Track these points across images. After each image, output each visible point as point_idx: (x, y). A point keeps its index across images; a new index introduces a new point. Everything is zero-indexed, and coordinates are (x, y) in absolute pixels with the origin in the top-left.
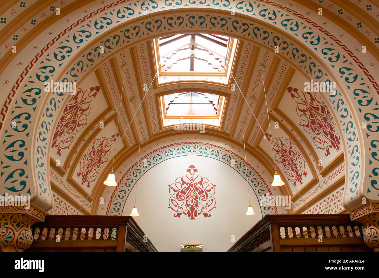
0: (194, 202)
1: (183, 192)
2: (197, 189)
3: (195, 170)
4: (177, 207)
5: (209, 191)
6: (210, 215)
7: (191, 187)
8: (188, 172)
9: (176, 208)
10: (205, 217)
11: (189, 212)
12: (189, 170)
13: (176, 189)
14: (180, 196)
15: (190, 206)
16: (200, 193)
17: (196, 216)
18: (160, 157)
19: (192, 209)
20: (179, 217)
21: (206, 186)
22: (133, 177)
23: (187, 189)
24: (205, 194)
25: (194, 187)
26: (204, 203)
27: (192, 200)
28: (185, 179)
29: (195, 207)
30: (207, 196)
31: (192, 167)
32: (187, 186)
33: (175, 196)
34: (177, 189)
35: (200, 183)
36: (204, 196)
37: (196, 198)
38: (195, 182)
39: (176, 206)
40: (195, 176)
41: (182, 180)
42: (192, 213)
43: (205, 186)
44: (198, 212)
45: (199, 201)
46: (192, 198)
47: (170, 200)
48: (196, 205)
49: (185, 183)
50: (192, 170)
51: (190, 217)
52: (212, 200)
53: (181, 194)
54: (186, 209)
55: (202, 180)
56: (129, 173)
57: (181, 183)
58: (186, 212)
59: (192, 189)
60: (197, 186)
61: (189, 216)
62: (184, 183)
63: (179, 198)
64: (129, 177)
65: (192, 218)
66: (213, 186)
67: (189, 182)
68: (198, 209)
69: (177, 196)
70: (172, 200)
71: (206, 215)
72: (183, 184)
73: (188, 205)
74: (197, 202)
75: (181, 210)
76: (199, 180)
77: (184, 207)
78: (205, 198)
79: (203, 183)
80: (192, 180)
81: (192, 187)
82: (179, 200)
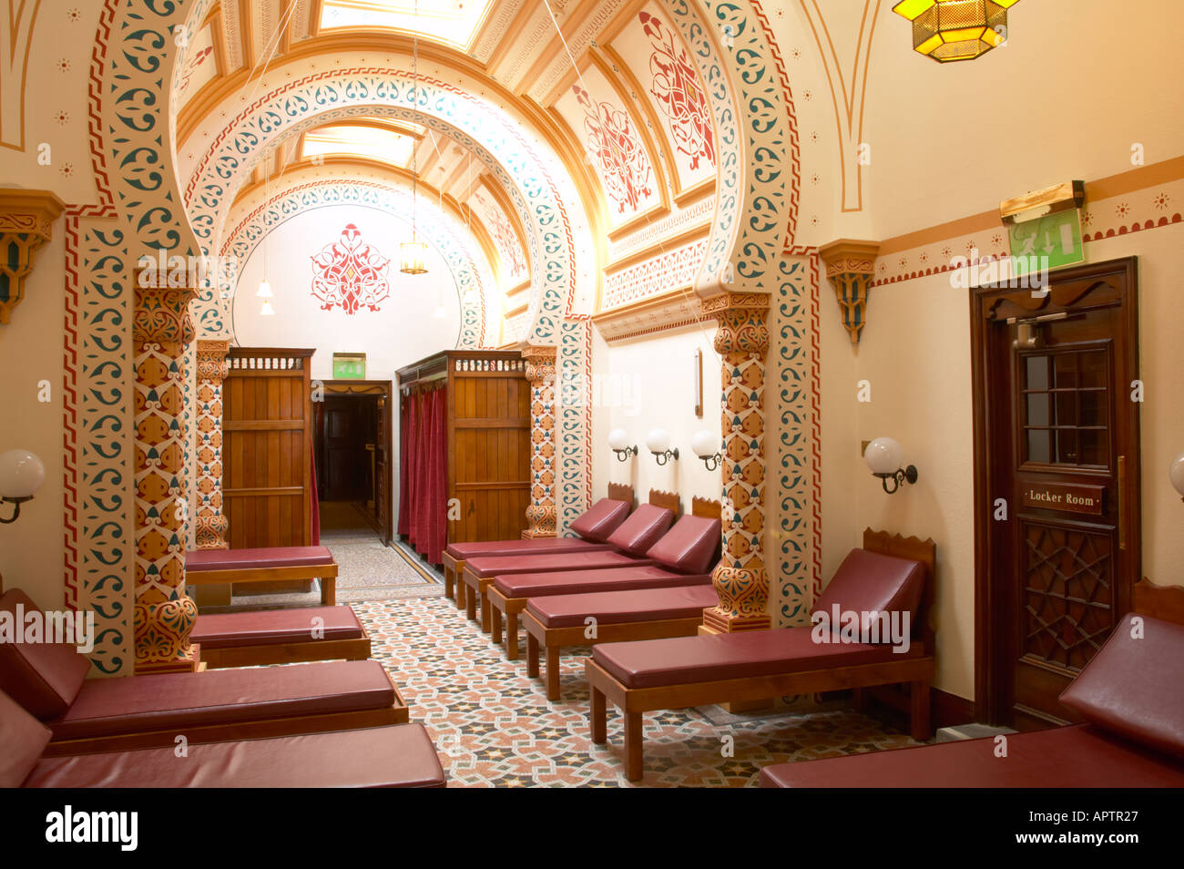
0: (353, 286)
1: (335, 270)
2: (359, 266)
3: (357, 233)
4: (326, 295)
5: (379, 269)
6: (379, 309)
7: (349, 262)
8: (345, 236)
9: (323, 296)
10: (372, 310)
11: (345, 303)
12: (345, 233)
13: (323, 263)
14: (331, 277)
15: (347, 294)
16: (365, 272)
17: (356, 308)
18: (294, 206)
19: (351, 297)
20: (329, 309)
21: (373, 262)
22: (247, 241)
23: (343, 265)
24: (371, 274)
25: (353, 262)
26: (370, 289)
27: (351, 284)
28: (340, 248)
29: (355, 295)
30: (375, 277)
31: (351, 226)
32: (342, 260)
33: (322, 275)
34: (326, 264)
35: (365, 255)
36: (370, 278)
37: (358, 280)
38: (355, 253)
39: (324, 292)
40: (355, 244)
41: (334, 250)
42: (351, 304)
43: (373, 260)
44: (360, 303)
45: (362, 285)
46: (351, 281)
47: (315, 284)
48: (358, 292)
49: (339, 254)
50: (351, 232)
51: (348, 311)
52: (384, 285)
53: (331, 272)
54: (341, 298)
55: (368, 251)
56: (239, 233)
57: (333, 253)
58: (341, 303)
59: (351, 265)
60: (360, 261)
61: (345, 308)
62: (337, 254)
63: (329, 280)
64: (241, 240)
65: (351, 312)
66: (385, 262)
67: (347, 253)
68: (360, 299)
69: (326, 276)
70: (317, 282)
71: (373, 308)
72: (336, 256)
73: (344, 292)
74: (359, 287)
75: (333, 299)
76: (362, 250)
77: (337, 293)
78: (372, 281)
79: (369, 255)
80: (351, 249)
81: (351, 261)
82: (329, 283)
